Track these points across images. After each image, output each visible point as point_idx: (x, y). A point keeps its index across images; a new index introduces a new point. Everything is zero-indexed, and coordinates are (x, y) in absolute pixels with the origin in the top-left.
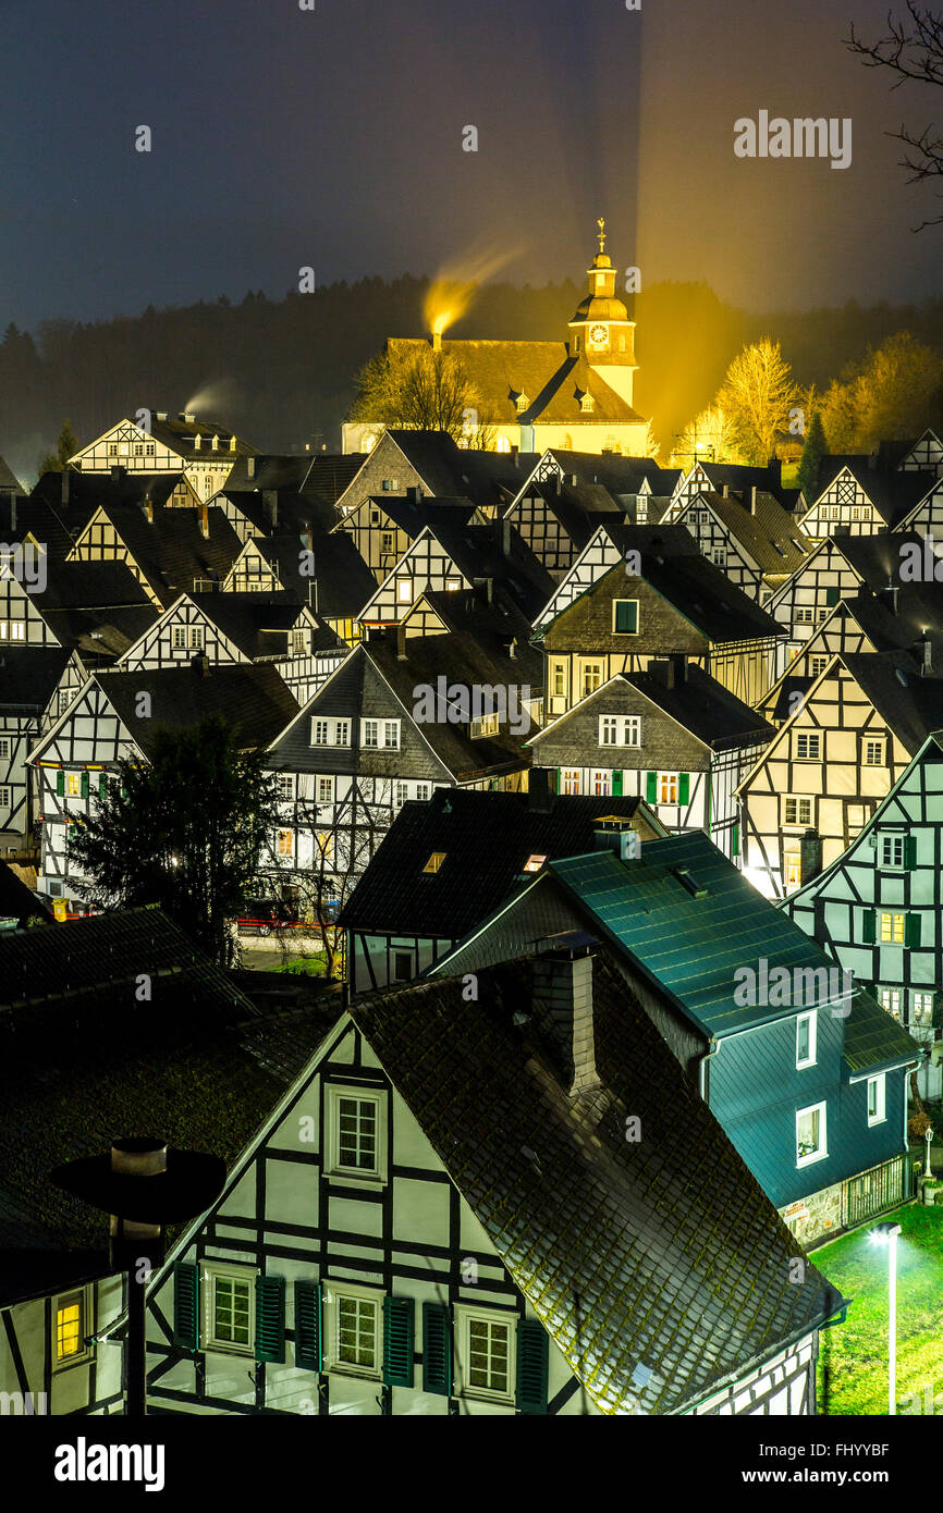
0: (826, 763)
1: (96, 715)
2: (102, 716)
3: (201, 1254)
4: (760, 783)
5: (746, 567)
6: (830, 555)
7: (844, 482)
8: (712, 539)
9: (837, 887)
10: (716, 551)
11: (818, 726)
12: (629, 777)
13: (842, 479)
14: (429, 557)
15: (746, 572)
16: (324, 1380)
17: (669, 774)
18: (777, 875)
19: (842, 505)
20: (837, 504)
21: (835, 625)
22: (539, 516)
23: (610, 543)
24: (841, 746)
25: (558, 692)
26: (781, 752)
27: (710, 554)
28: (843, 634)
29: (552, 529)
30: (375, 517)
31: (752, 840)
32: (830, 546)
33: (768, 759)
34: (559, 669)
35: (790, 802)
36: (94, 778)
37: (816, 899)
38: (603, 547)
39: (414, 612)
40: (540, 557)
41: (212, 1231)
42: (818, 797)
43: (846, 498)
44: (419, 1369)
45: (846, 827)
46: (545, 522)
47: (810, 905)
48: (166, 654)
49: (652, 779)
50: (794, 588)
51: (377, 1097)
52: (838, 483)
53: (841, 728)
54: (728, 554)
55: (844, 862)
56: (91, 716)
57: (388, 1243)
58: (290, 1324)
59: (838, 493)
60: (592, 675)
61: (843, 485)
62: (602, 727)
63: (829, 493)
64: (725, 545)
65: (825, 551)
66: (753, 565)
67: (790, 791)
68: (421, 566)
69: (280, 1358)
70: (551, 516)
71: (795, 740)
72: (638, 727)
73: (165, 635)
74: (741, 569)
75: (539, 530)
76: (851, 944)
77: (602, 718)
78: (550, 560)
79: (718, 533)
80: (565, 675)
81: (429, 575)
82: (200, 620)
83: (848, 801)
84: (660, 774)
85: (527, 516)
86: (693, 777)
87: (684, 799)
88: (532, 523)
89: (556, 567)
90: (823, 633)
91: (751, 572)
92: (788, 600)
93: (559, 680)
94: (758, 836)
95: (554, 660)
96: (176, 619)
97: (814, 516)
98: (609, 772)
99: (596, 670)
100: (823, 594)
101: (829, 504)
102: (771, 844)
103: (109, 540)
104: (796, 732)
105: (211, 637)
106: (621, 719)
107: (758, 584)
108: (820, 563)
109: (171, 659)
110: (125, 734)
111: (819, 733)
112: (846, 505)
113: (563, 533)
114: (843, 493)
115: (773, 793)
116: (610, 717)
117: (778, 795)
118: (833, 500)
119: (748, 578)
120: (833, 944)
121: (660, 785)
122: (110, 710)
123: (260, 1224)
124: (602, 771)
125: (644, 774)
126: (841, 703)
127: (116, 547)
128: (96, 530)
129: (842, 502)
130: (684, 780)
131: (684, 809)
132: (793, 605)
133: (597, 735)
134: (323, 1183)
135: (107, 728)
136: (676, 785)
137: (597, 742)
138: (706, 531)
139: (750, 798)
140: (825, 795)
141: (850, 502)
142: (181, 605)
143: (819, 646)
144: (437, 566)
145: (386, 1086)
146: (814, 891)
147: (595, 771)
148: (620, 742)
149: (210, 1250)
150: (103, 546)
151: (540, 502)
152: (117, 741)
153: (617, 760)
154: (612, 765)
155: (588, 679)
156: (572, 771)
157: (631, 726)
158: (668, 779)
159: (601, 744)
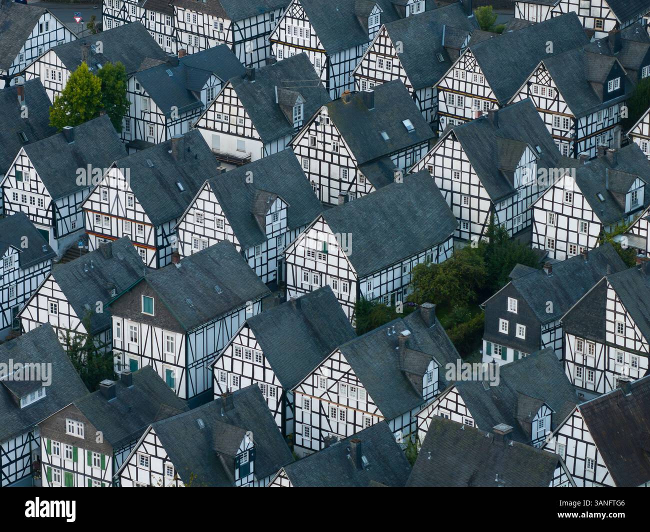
0: (151, 471)
4: (126, 473)
5: (350, 157)
7: (468, 56)
10: (334, 143)
11: (147, 453)
12: (80, 451)
13: (467, 54)
15: (349, 159)
17: (97, 453)
19: (467, 71)
20: (464, 69)
24: (157, 465)
25: (118, 336)
26: (133, 461)
27: (330, 144)
33: (129, 463)
34: (118, 324)
42: (148, 486)
43: (470, 67)
49: (89, 454)
52: (465, 56)
53: (156, 456)
54: (341, 146)
59: (465, 63)
60: (133, 331)
61: (468, 58)
62: (68, 424)
63: (460, 62)
64: (339, 141)
67: (137, 480)
71: (139, 457)
72: (83, 428)
74: (348, 157)
77: (67, 420)
80: (121, 327)
84: (92, 453)
86: (107, 457)
87: (103, 467)
91: (353, 160)
93: (118, 329)
95: (115, 318)
97: (450, 75)
98: (72, 447)
99: (135, 329)
101: (459, 69)
104: (139, 453)
106: (75, 422)
111: (148, 456)
112: (469, 71)
114: (468, 63)
115: (130, 479)
116: (72, 421)
118: (462, 67)
121: (93, 457)
124: (69, 446)
125: (86, 452)
126: (156, 445)
129: (467, 69)
130: (103, 458)
131: (103, 471)
133: (66, 428)
136: (100, 458)
137: (65, 431)
140: (151, 486)
141: (472, 70)
147: (65, 445)
148: (75, 434)
153: (75, 443)
154: (73, 444)
155: (131, 332)
156: (56, 442)
157: (80, 427)
158: (96, 457)
159: (68, 433)
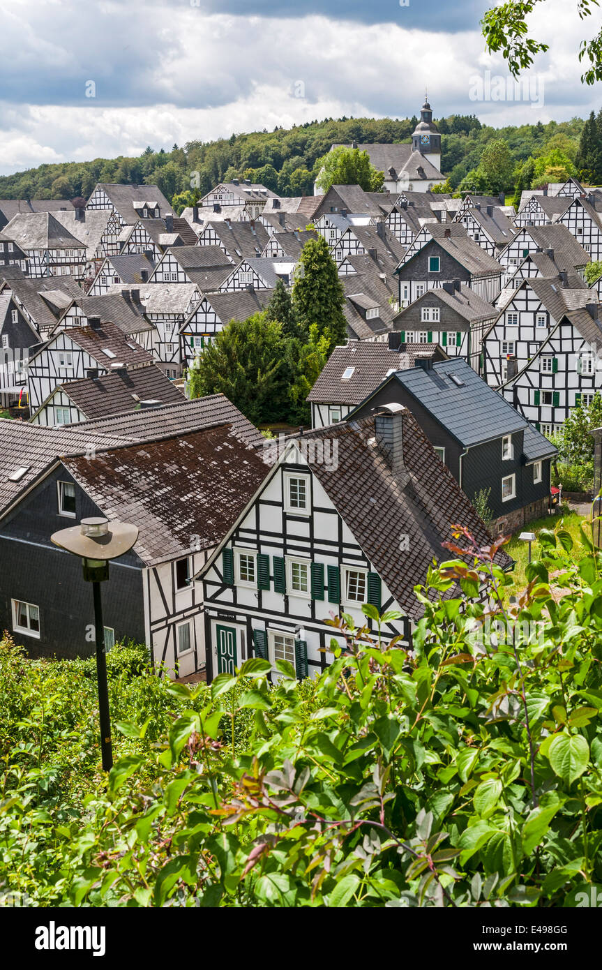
0: (520, 327)
1: (206, 313)
2: (209, 313)
3: (233, 545)
4: (492, 336)
5: (488, 241)
6: (524, 235)
8: (474, 229)
9: (523, 381)
10: (475, 234)
11: (516, 310)
12: (435, 335)
13: (531, 201)
14: (350, 240)
15: (488, 243)
16: (286, 597)
17: (452, 332)
18: (499, 376)
19: (531, 213)
21: (526, 266)
22: (398, 221)
23: (428, 232)
24: (527, 319)
25: (406, 297)
26: (501, 322)
27: (472, 236)
28: (529, 270)
29: (404, 227)
30: (327, 223)
31: (488, 361)
32: (524, 230)
33: (495, 325)
34: (406, 287)
35: (505, 344)
36: (206, 339)
37: (514, 386)
38: (425, 234)
39: (342, 264)
40: (398, 239)
41: (238, 535)
42: (516, 342)
44: (326, 593)
45: (529, 354)
46: (401, 223)
47: (512, 389)
48: (237, 286)
49: (445, 335)
50: (509, 250)
51: (306, 477)
52: (530, 203)
53: (527, 311)
54: (481, 236)
55: (526, 370)
56: (204, 313)
57: (312, 540)
58: (272, 574)
59: (529, 207)
60: (420, 290)
61: (532, 203)
62: (423, 312)
63: (526, 207)
64: (479, 231)
65: (522, 233)
66: (491, 241)
67: (505, 339)
68: (346, 244)
69: (268, 589)
70: (403, 221)
71: (507, 317)
72: (439, 312)
73: (236, 277)
74: (486, 242)
75: (398, 227)
76: (529, 405)
77: (423, 309)
78: (403, 240)
79: (476, 226)
80: (408, 289)
81: (350, 248)
82: (251, 270)
83: (529, 343)
84: (448, 333)
85: (392, 221)
86: (463, 334)
87: (459, 344)
88: (395, 224)
89: (406, 243)
90: (520, 269)
91: (491, 243)
92: (506, 255)
93: (406, 292)
94: (491, 359)
95: (403, 284)
96: (240, 270)
97: (519, 218)
98: (427, 332)
99: (422, 287)
100: (521, 252)
101: (525, 212)
102: (496, 362)
103: (213, 237)
104: (507, 314)
105: (256, 277)
106: (431, 309)
107: (494, 249)
108: (520, 238)
109: (239, 288)
110: (218, 320)
111: (517, 313)
112: (533, 213)
113: (408, 228)
114: (532, 207)
115: (497, 340)
116: (426, 309)
117: (499, 341)
118: (527, 210)
119: (489, 246)
120: (521, 406)
121: (448, 337)
122: (212, 310)
123: (258, 532)
124: (423, 332)
125: (441, 333)
126: (527, 300)
127: (215, 239)
128: (207, 232)
129: (531, 211)
130: (459, 335)
131: (459, 348)
132: (508, 257)
133: (421, 316)
134: (284, 514)
135: (211, 318)
136: (456, 337)
137: (421, 319)
138: (471, 226)
139: (487, 342)
140: (520, 341)
141: (535, 211)
142: (243, 264)
143: (519, 275)
144: (353, 244)
145: (310, 472)
146: (513, 383)
147: (420, 332)
148: (431, 320)
149: (237, 543)
150: (210, 239)
151: (398, 215)
152: (215, 323)
153: (430, 327)
154: (427, 330)
155: (418, 291)
156: (410, 332)
157: (435, 312)
158: (452, 335)
159: (423, 320)
